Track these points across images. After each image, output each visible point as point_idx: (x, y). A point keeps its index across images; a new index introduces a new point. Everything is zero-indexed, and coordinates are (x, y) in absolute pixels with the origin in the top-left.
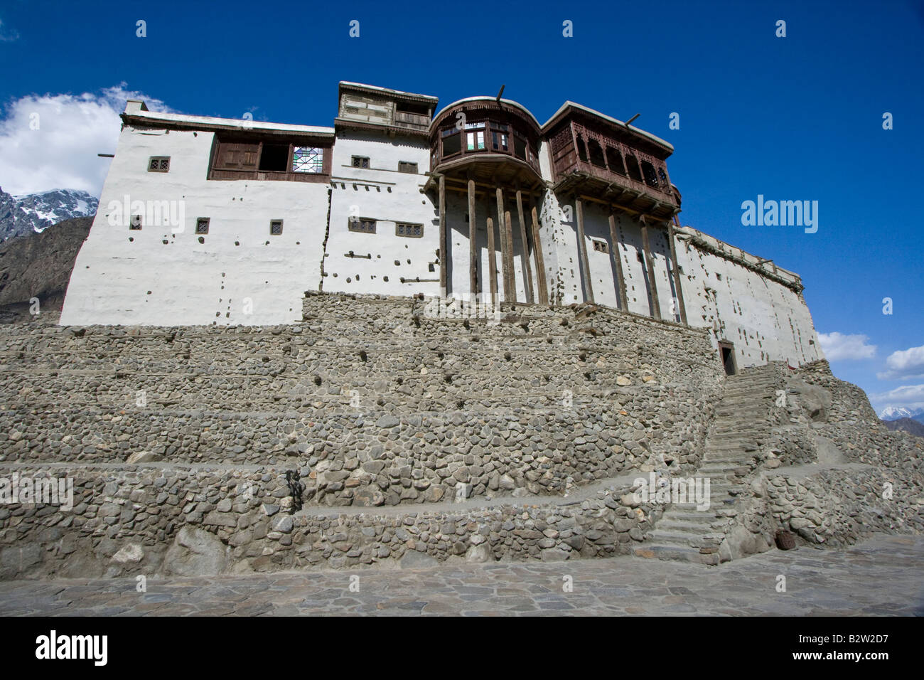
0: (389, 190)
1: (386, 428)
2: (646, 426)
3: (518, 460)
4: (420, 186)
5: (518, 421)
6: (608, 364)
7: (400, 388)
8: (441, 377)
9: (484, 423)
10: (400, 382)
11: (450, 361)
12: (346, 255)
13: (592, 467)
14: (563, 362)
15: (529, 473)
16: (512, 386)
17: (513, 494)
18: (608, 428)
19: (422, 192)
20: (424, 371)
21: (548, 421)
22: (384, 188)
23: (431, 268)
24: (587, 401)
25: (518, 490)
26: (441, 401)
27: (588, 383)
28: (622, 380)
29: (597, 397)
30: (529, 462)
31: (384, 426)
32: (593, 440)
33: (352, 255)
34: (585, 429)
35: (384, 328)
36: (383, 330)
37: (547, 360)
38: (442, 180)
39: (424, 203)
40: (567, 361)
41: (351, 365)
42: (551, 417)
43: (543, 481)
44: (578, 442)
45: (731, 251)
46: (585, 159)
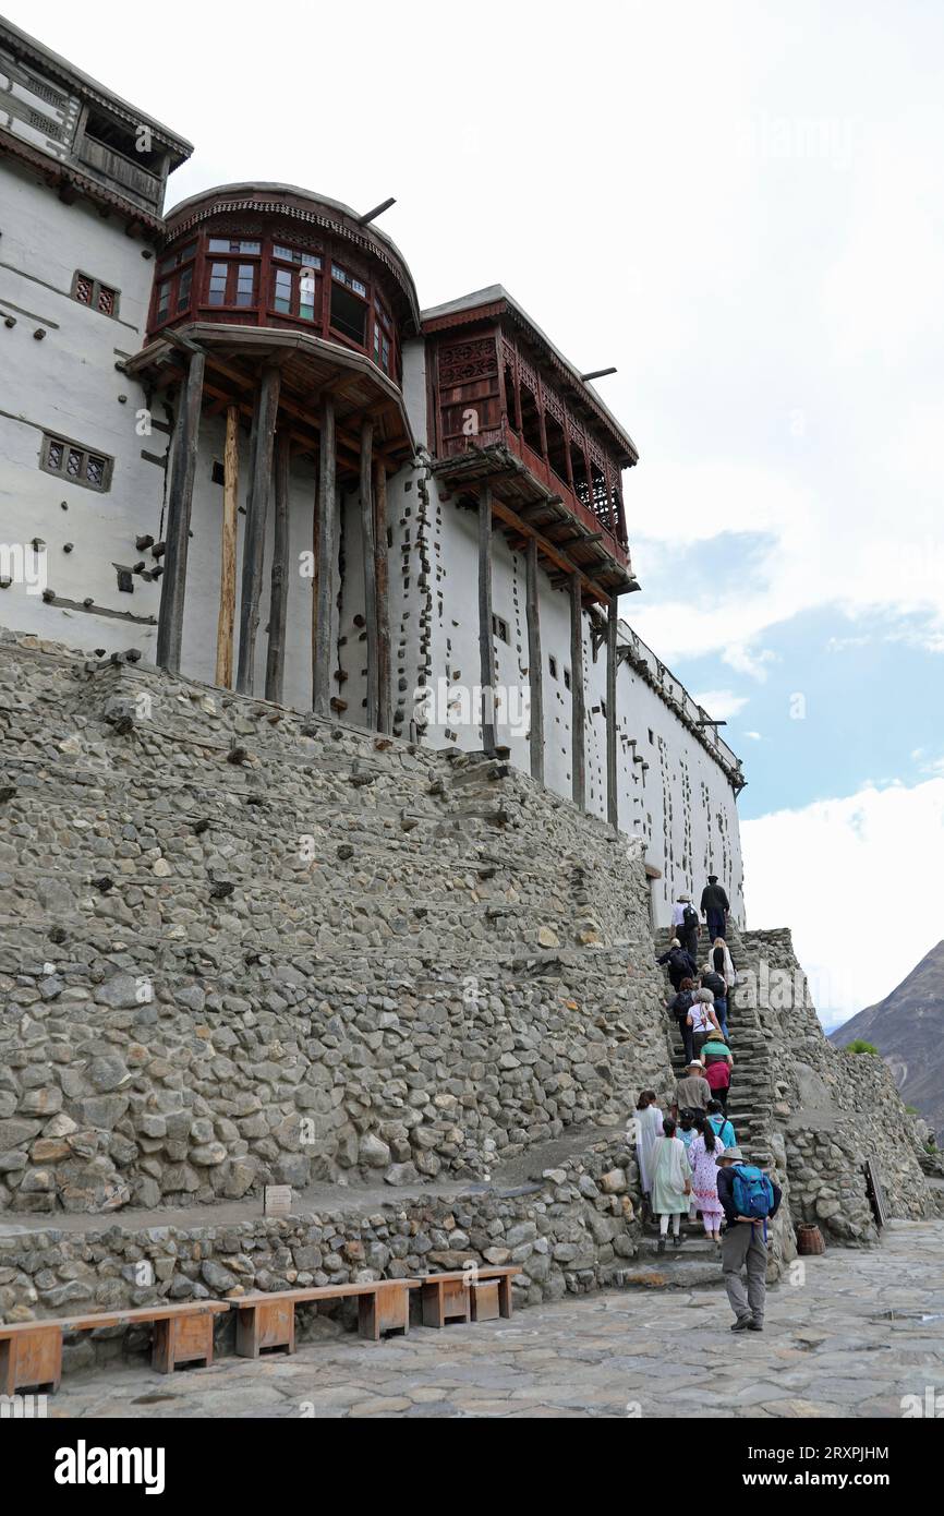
0: (39, 336)
1: (122, 1008)
2: (606, 1032)
3: (400, 1101)
4: (117, 352)
5: (395, 1010)
6: (525, 898)
7: (104, 904)
8: (202, 887)
9: (330, 1012)
10: (104, 886)
11: (227, 850)
13: (526, 1119)
14: (449, 883)
15: (421, 1132)
16: (356, 930)
17: (390, 1179)
18: (550, 1036)
19: (118, 368)
20: (162, 868)
21: (450, 1014)
22: (26, 328)
23: (125, 585)
24: (492, 975)
25: (398, 1169)
26: (208, 949)
27: (492, 935)
28: (547, 936)
29: (509, 968)
30: (421, 1107)
31: (119, 1003)
32: (531, 1061)
34: (515, 1037)
35: (37, 732)
36: (36, 737)
37: (421, 874)
38: (198, 362)
39: (122, 401)
40: (458, 881)
42: (456, 1008)
43: (446, 1147)
44: (507, 1065)
45: (671, 687)
46: (513, 425)
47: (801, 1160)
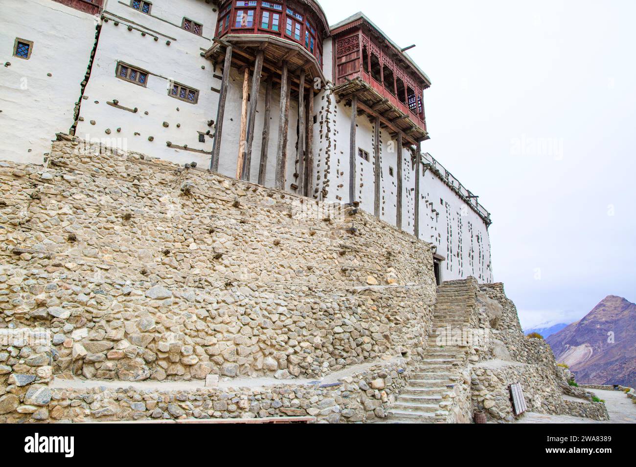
0: (168, 44)
1: (156, 299)
2: (389, 320)
3: (283, 344)
4: (201, 49)
5: (286, 306)
6: (362, 264)
7: (166, 260)
8: (210, 255)
9: (255, 305)
10: (167, 253)
11: (222, 240)
12: (109, 103)
13: (345, 354)
14: (325, 257)
15: (292, 357)
16: (279, 273)
17: (276, 376)
18: (361, 321)
19: (202, 55)
20: (193, 246)
21: (312, 309)
22: (162, 41)
23: (202, 139)
24: (342, 295)
25: (280, 372)
26: (209, 279)
27: (343, 278)
28: (371, 279)
29: (351, 292)
30: (293, 347)
31: (155, 297)
32: (349, 330)
33: (115, 104)
34: (343, 320)
35: (150, 194)
36: (149, 196)
37: (312, 252)
38: (229, 49)
39: (203, 68)
40: (329, 255)
41: (113, 228)
42: (316, 306)
43: (304, 364)
44: (337, 331)
45: (453, 182)
46: (366, 70)
47: (478, 381)
